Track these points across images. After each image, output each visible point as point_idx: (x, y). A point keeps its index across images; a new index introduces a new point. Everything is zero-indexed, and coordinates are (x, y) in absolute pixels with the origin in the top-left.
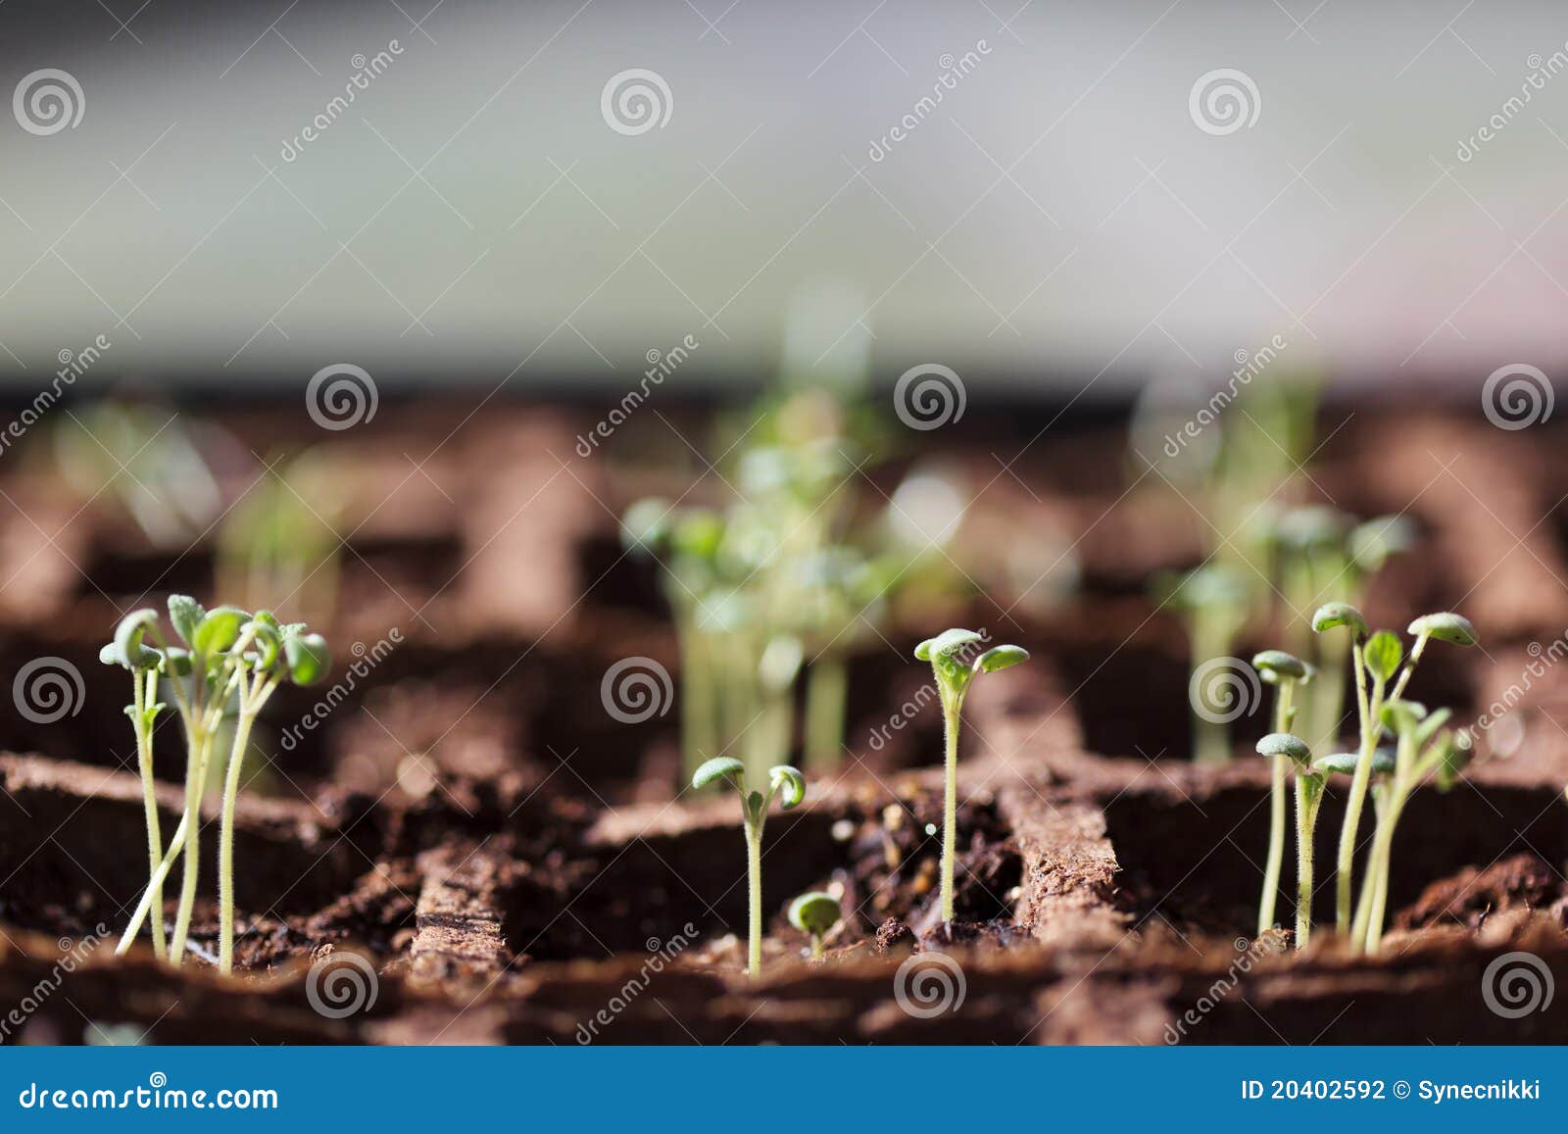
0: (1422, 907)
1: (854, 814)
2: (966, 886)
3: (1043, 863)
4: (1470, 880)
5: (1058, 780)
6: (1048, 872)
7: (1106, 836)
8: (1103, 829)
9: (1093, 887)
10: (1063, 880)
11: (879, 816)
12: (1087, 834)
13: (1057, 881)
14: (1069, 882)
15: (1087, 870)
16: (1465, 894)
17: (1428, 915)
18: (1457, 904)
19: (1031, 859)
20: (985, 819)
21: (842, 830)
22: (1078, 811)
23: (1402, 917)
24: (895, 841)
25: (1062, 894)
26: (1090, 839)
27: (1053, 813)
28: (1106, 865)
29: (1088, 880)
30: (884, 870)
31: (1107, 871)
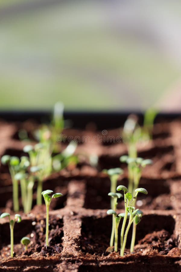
0: (144, 240)
1: (36, 220)
2: (54, 236)
3: (66, 234)
4: (155, 234)
5: (75, 214)
6: (67, 236)
7: (81, 227)
8: (81, 226)
9: (74, 240)
10: (69, 238)
11: (40, 221)
12: (77, 227)
13: (68, 238)
14: (70, 238)
15: (74, 236)
16: (153, 237)
17: (145, 241)
18: (151, 240)
19: (65, 233)
20: (59, 223)
21: (34, 223)
22: (77, 221)
23: (140, 242)
24: (42, 227)
25: (68, 241)
26: (77, 228)
27: (72, 222)
28: (78, 234)
29: (74, 238)
30: (40, 232)
31: (78, 236)
